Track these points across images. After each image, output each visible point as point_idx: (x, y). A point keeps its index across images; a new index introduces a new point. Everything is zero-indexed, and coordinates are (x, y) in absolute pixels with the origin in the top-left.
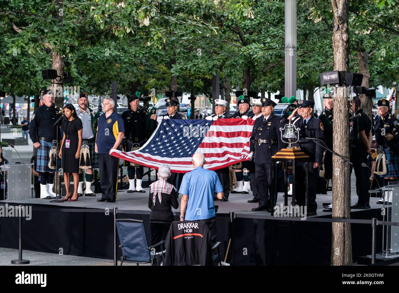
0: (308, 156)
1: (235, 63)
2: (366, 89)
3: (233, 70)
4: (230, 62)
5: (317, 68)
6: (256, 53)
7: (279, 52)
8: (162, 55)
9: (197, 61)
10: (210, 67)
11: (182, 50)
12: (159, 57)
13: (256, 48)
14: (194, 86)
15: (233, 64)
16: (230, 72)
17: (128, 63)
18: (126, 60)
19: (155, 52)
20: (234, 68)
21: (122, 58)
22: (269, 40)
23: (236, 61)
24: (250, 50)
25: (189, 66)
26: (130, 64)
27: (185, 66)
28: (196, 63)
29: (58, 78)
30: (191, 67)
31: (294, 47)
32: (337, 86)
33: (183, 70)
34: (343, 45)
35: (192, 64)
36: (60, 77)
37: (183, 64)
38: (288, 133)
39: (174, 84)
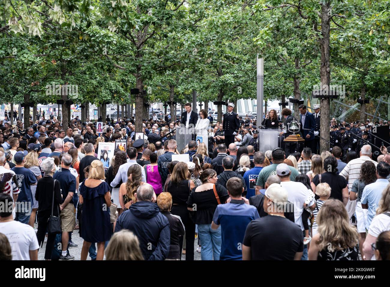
0: (304, 140)
2: (298, 101)
4: (213, 84)
5: (269, 88)
6: (230, 79)
10: (202, 87)
11: (184, 77)
14: (179, 98)
22: (236, 72)
24: (226, 78)
25: (189, 87)
29: (140, 94)
31: (262, 76)
32: (323, 99)
33: (185, 89)
34: (327, 74)
35: (191, 86)
36: (141, 93)
37: (185, 85)
38: (293, 127)
39: (172, 97)
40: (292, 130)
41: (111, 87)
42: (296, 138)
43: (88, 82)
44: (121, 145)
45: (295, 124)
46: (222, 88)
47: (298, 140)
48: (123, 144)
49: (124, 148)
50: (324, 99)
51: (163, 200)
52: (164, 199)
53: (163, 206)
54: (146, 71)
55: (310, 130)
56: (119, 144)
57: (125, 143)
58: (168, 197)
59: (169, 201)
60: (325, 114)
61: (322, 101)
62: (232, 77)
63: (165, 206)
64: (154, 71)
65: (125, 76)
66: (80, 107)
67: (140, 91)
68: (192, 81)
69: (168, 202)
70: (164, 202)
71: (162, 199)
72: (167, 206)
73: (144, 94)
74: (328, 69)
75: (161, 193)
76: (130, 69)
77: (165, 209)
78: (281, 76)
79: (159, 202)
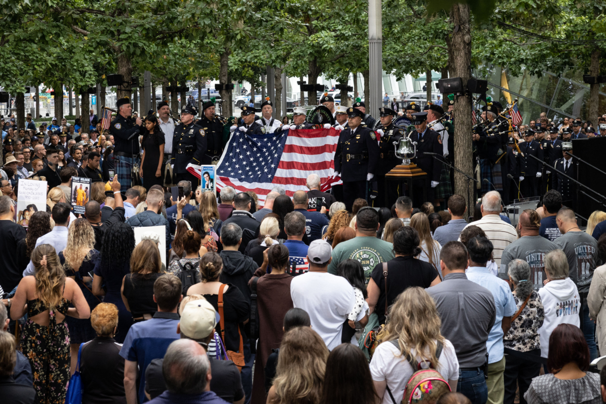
0: (426, 173)
1: (301, 54)
3: (299, 62)
4: (295, 52)
6: (327, 42)
7: (356, 43)
8: (216, 45)
9: (257, 51)
10: (273, 58)
12: (213, 47)
13: (326, 36)
14: (243, 75)
15: (299, 55)
16: (297, 63)
17: (177, 54)
18: (175, 51)
19: (209, 42)
20: (300, 59)
21: (171, 49)
23: (302, 52)
24: (320, 39)
25: (249, 57)
26: (180, 56)
27: (244, 58)
28: (257, 55)
29: (126, 84)
30: (251, 59)
31: (379, 39)
32: (458, 94)
33: (242, 62)
34: (465, 47)
35: (252, 56)
36: (128, 83)
37: (241, 55)
38: (403, 149)
39: (224, 76)
40: (402, 155)
41: (83, 66)
42: (410, 171)
43: (37, 57)
44: (81, 188)
45: (407, 142)
46: (316, 58)
47: (411, 175)
48: (85, 186)
49: (85, 193)
50: (460, 96)
51: (101, 318)
52: (104, 316)
53: (101, 327)
54: (130, 43)
55: (434, 155)
56: (78, 185)
57: (88, 186)
58: (110, 312)
59: (112, 319)
60: (463, 123)
61: (457, 99)
62: (331, 37)
63: (104, 328)
64: (144, 42)
65: (88, 54)
66: (52, 93)
67: (126, 79)
68: (254, 46)
69: (110, 323)
70: (102, 322)
71: (100, 316)
72: (108, 328)
73: (133, 84)
74: (467, 38)
75: (99, 305)
76: (98, 40)
77: (104, 333)
78: (417, 38)
79: (94, 319)
